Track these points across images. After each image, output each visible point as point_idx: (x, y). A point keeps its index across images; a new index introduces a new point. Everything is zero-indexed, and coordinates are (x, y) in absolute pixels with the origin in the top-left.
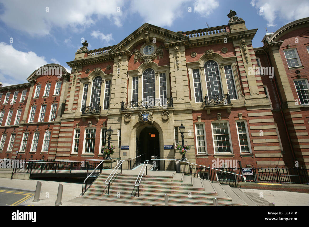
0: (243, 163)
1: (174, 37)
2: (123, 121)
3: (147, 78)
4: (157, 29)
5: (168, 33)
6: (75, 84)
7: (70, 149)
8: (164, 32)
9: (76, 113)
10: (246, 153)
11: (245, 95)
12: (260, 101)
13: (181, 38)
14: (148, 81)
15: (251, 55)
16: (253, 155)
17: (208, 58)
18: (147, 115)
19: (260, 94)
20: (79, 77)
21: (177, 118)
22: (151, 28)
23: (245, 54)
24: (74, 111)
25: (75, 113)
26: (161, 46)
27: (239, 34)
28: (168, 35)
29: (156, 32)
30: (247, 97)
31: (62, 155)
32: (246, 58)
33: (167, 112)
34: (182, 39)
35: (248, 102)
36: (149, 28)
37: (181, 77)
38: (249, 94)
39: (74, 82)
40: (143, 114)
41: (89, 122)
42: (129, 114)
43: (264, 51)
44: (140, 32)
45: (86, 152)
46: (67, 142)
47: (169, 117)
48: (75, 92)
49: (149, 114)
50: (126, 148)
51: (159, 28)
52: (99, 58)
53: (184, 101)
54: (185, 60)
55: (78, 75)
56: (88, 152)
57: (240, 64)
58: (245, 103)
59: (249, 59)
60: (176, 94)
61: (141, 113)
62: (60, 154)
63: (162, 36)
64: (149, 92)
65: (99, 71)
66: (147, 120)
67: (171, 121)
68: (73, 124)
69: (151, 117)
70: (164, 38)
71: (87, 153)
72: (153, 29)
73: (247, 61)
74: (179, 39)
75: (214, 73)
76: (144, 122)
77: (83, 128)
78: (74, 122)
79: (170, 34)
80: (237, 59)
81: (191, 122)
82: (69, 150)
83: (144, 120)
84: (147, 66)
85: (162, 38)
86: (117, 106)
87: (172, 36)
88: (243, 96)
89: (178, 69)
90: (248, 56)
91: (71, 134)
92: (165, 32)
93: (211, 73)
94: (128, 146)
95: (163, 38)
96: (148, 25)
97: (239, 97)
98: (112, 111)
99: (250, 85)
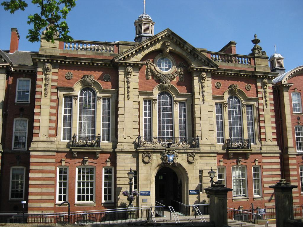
0: (254, 206)
1: (201, 60)
2: (140, 161)
3: (163, 104)
4: (182, 42)
5: (196, 52)
6: (49, 94)
7: (54, 196)
8: (190, 49)
9: (57, 143)
10: (258, 196)
11: (261, 141)
12: (272, 148)
13: (210, 63)
14: (164, 110)
15: (270, 98)
16: (262, 198)
17: (233, 93)
18: (172, 156)
19: (273, 141)
20: (56, 84)
21: (203, 161)
22: (175, 37)
23: (265, 97)
24: (53, 139)
25: (54, 142)
26: (182, 64)
27: (264, 73)
28: (194, 54)
29: (180, 44)
30: (263, 143)
31: (41, 205)
32: (266, 101)
33: (194, 153)
34: (211, 65)
35: (264, 148)
36: (171, 37)
37: (207, 114)
38: (265, 140)
39: (46, 89)
40: (167, 154)
41: (86, 159)
42: (149, 153)
43: (276, 88)
44: (159, 38)
45: (79, 199)
46: (47, 186)
47: (195, 159)
48: (50, 109)
49: (174, 155)
50: (147, 193)
51: (185, 43)
52: (93, 59)
53: (208, 142)
54: (212, 92)
55: (53, 80)
56: (83, 200)
57: (261, 107)
58: (261, 149)
59: (268, 103)
60: (201, 133)
61: (166, 154)
62: (35, 204)
63: (186, 53)
64: (165, 124)
65: (93, 82)
66: (173, 161)
67: (197, 163)
68: (55, 159)
69: (176, 158)
70: (189, 56)
71: (81, 202)
72: (176, 40)
73: (266, 105)
74: (207, 64)
75: (236, 112)
76: (168, 164)
77: (73, 167)
78: (55, 156)
79: (198, 54)
80: (259, 100)
81: (216, 166)
82: (52, 197)
83: (169, 161)
84: (165, 89)
85: (186, 54)
86: (128, 140)
87: (200, 58)
88: (259, 141)
89: (204, 103)
90: (268, 99)
91: (52, 175)
92: (192, 49)
93: (233, 111)
94: (149, 192)
95: (187, 56)
96: (171, 32)
97: (257, 142)
98: (123, 146)
99: (266, 131)
